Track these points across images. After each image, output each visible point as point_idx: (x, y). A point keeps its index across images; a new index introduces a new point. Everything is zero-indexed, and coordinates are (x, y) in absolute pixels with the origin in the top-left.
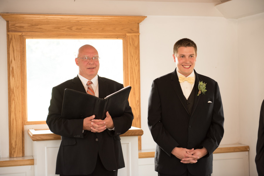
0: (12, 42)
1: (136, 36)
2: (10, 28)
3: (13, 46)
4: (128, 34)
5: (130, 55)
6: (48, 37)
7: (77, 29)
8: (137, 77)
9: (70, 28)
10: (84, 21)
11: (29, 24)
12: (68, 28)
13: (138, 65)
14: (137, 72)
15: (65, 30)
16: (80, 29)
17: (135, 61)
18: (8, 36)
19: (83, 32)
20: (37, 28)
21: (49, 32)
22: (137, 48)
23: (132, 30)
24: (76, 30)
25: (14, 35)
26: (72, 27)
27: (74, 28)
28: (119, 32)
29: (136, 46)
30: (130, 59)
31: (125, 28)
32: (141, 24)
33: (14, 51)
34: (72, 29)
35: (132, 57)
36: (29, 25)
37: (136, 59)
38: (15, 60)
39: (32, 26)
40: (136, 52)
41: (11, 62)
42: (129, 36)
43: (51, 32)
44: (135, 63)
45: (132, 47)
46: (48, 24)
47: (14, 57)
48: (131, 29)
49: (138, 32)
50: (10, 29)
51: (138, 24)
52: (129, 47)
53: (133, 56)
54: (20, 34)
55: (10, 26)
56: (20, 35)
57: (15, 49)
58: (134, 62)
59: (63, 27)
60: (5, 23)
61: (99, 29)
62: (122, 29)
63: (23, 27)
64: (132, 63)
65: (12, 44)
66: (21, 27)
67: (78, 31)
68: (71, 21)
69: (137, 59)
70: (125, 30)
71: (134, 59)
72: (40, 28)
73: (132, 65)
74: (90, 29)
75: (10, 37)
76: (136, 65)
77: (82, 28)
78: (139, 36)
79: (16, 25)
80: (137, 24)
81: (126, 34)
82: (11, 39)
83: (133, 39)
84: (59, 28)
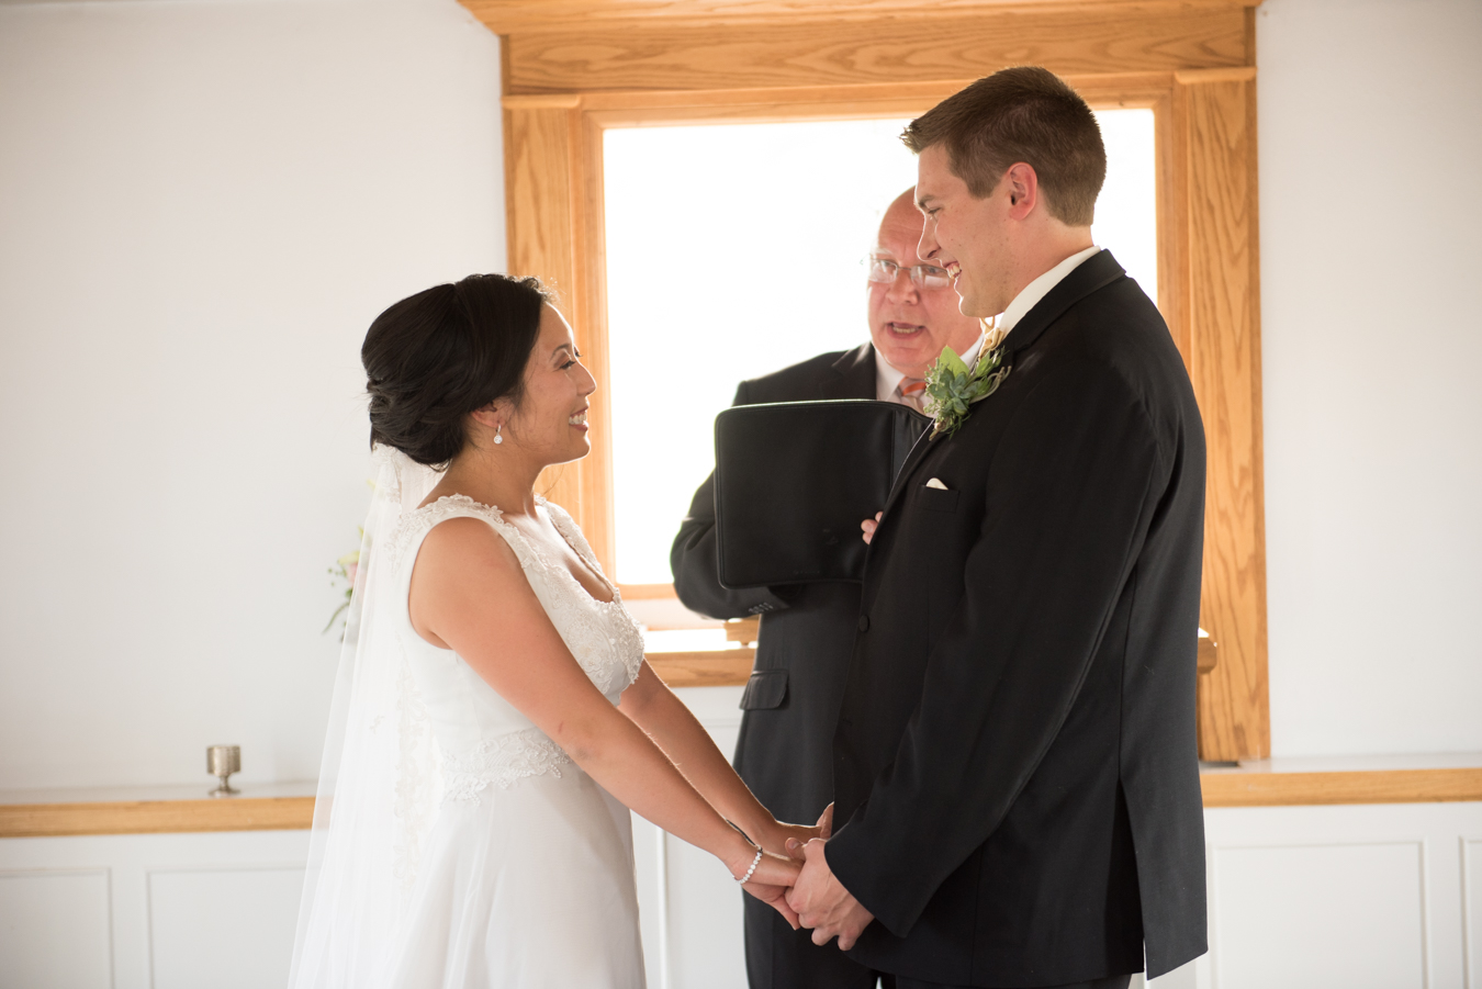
0: (525, 150)
1: (1234, 85)
2: (515, 72)
3: (532, 174)
4: (1186, 79)
5: (1199, 198)
6: (724, 115)
7: (883, 60)
8: (1238, 331)
9: (844, 60)
10: (921, 15)
11: (617, 46)
12: (830, 59)
13: (1244, 260)
14: (1237, 296)
15: (812, 70)
16: (900, 61)
17: (1228, 235)
18: (508, 115)
19: (917, 77)
20: (659, 67)
21: (727, 86)
22: (1244, 156)
23: (1212, 52)
24: (876, 70)
25: (539, 111)
26: (853, 51)
27: (864, 58)
28: (1127, 68)
29: (1233, 144)
30: (1195, 222)
31: (1167, 42)
32: (1265, 14)
33: (537, 199)
34: (852, 63)
35: (1211, 208)
36: (620, 51)
37: (1230, 223)
38: (542, 246)
39: (636, 54)
40: (1235, 182)
41: (526, 258)
42: (1193, 86)
43: (734, 86)
44: (1230, 246)
45: (1207, 151)
46: (721, 43)
47: (539, 230)
48: (1204, 48)
49: (1249, 60)
50: (515, 82)
51: (1250, 12)
52: (1193, 155)
53: (1215, 202)
54: (571, 102)
55: (514, 63)
56: (572, 113)
57: (544, 184)
58: (1222, 239)
59: (800, 53)
60: (490, 46)
61: (1009, 56)
62: (1147, 50)
63: (584, 64)
64: (1207, 249)
65: (530, 160)
66: (571, 65)
67: (885, 70)
68: (848, 18)
69: (1238, 224)
70: (1168, 55)
71: (1219, 224)
72: (675, 68)
73: (1208, 261)
74: (958, 55)
75: (518, 121)
76: (1234, 260)
77: (913, 52)
78: (1251, 85)
79: (549, 55)
80: (1241, 16)
81: (1172, 79)
82: (525, 133)
83: (1213, 105)
84: (780, 63)
